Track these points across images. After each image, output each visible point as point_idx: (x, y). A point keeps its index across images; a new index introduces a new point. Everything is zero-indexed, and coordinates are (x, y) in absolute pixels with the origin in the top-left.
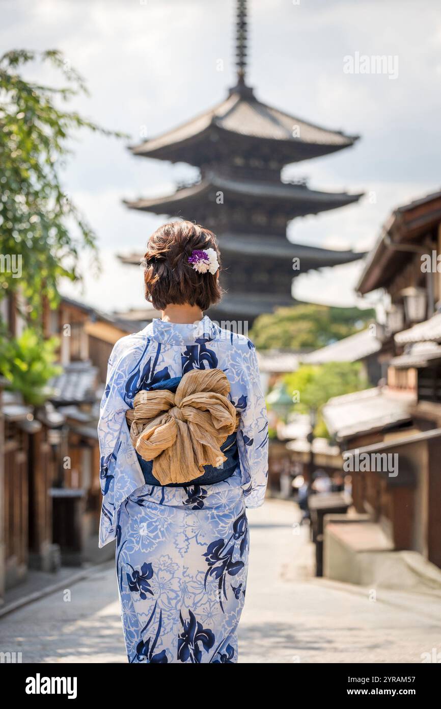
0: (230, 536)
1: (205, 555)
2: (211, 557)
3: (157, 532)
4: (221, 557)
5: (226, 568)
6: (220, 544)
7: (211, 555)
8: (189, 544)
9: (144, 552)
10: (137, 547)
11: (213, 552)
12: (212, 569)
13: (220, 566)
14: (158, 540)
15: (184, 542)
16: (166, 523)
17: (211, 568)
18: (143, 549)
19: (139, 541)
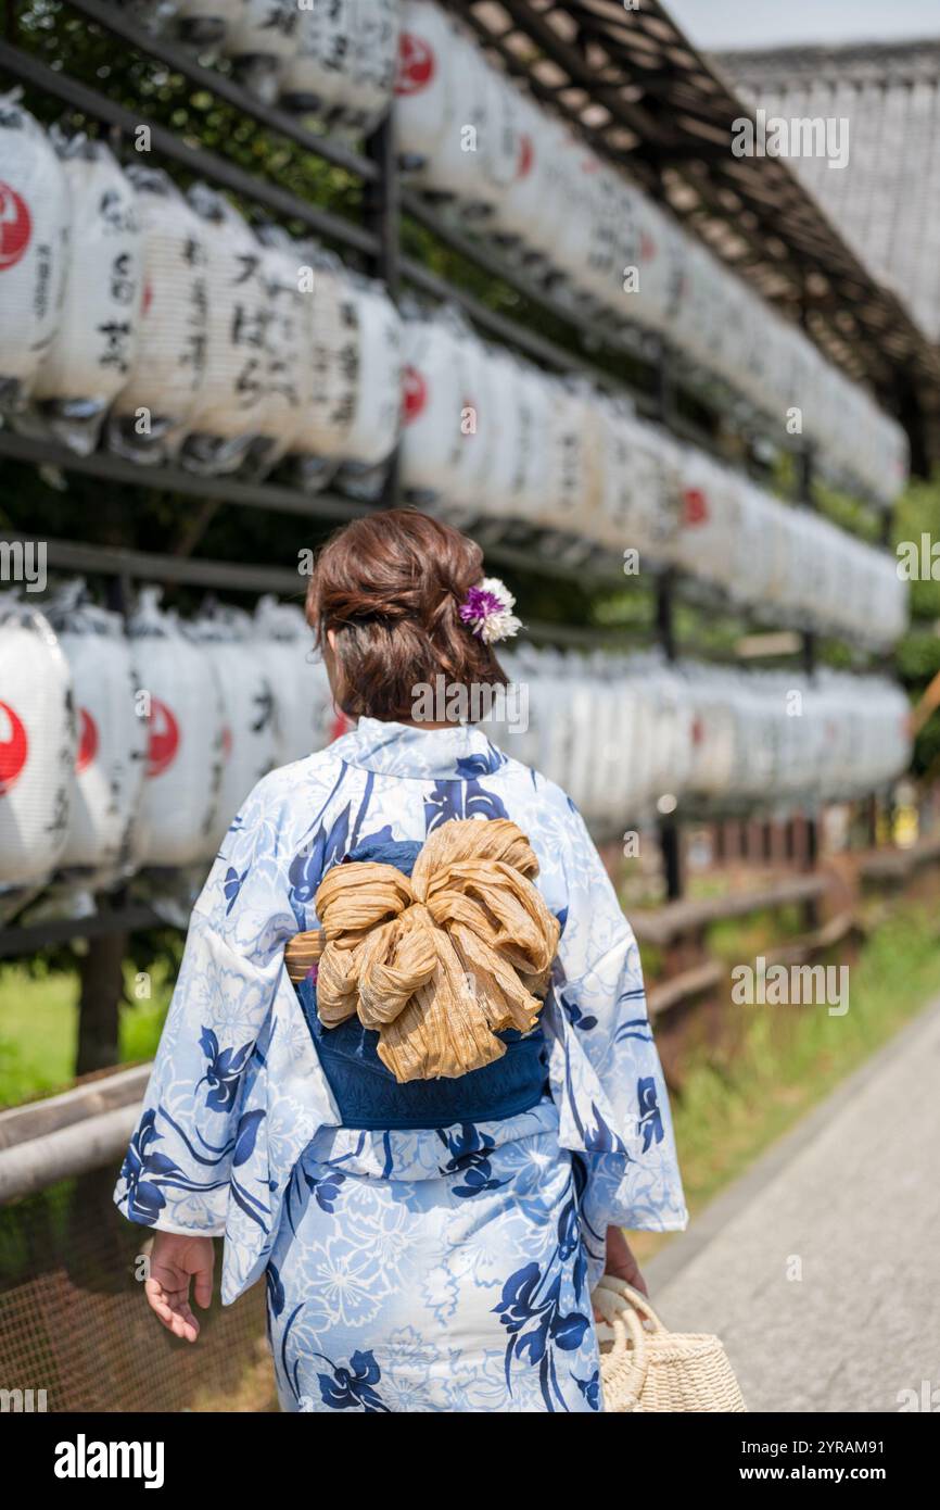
0: (552, 1254)
1: (498, 1309)
2: (514, 1312)
3: (377, 1275)
4: (535, 1306)
5: (549, 1332)
6: (531, 1275)
7: (512, 1307)
8: (458, 1290)
9: (352, 1327)
10: (334, 1318)
11: (517, 1297)
12: (518, 1339)
13: (535, 1329)
14: (381, 1294)
15: (445, 1287)
16: (398, 1249)
17: (514, 1337)
18: (349, 1320)
19: (337, 1302)
